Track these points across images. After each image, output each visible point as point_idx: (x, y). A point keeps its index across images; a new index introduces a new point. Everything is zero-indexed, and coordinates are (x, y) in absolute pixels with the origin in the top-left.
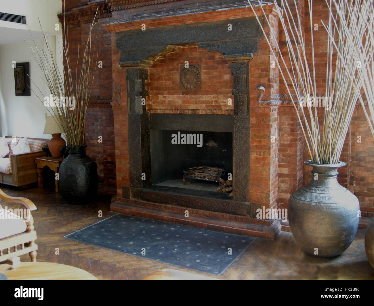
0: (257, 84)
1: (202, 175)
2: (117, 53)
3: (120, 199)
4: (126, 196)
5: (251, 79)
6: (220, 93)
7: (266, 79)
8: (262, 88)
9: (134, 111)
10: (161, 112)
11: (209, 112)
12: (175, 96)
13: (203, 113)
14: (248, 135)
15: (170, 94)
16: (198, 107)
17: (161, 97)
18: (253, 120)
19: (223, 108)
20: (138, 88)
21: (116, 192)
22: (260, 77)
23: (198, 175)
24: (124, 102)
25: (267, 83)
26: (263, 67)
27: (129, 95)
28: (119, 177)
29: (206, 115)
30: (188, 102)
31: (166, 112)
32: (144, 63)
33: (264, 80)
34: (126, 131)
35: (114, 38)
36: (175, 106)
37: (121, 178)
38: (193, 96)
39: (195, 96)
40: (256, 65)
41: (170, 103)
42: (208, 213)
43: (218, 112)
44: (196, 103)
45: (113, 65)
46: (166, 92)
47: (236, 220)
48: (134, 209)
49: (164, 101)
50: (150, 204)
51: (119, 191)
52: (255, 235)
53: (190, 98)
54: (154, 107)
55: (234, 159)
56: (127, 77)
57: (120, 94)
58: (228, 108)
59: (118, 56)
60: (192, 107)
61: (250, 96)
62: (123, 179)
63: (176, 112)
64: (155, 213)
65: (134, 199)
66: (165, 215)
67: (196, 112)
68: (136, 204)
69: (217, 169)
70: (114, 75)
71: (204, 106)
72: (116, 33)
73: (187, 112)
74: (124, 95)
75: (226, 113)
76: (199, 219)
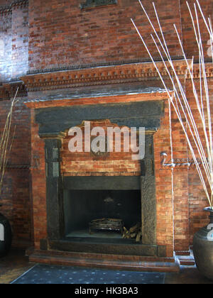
0: (160, 151)
1: (106, 225)
2: (35, 126)
3: (37, 251)
4: (43, 247)
5: (155, 147)
6: (126, 159)
7: (168, 147)
8: (165, 154)
9: (52, 175)
10: (74, 175)
11: (116, 174)
12: (87, 162)
13: (112, 175)
14: (153, 191)
15: (81, 160)
16: (107, 170)
17: (73, 163)
18: (158, 179)
19: (129, 171)
20: (55, 155)
21: (34, 245)
22: (163, 145)
23: (102, 226)
24: (42, 167)
25: (168, 150)
26: (165, 138)
27: (47, 161)
28: (36, 232)
29: (114, 177)
30: (99, 167)
31: (79, 175)
32: (61, 134)
33: (166, 148)
34: (43, 191)
35: (33, 114)
36: (86, 170)
37: (38, 232)
38: (102, 161)
39: (104, 162)
40: (159, 137)
41: (81, 167)
42: (120, 256)
43: (124, 174)
44: (105, 167)
45: (32, 136)
46: (78, 158)
47: (146, 260)
48: (53, 259)
49: (76, 166)
50: (67, 254)
51: (37, 244)
52: (163, 271)
53: (100, 163)
54: (67, 171)
55: (142, 210)
56: (46, 146)
57: (38, 160)
58: (132, 171)
59: (38, 128)
60: (102, 170)
61: (155, 161)
62: (41, 233)
63: (88, 175)
64: (72, 261)
65: (51, 250)
66: (82, 261)
67: (106, 174)
68: (53, 254)
69: (116, 220)
70: (32, 145)
71: (112, 169)
72: (36, 109)
73: (98, 175)
74: (42, 160)
75: (132, 175)
76: (114, 262)
